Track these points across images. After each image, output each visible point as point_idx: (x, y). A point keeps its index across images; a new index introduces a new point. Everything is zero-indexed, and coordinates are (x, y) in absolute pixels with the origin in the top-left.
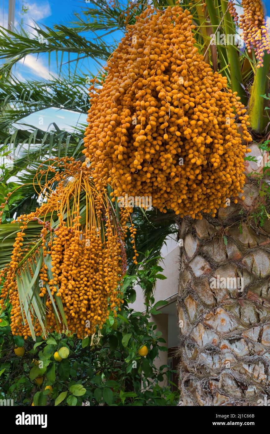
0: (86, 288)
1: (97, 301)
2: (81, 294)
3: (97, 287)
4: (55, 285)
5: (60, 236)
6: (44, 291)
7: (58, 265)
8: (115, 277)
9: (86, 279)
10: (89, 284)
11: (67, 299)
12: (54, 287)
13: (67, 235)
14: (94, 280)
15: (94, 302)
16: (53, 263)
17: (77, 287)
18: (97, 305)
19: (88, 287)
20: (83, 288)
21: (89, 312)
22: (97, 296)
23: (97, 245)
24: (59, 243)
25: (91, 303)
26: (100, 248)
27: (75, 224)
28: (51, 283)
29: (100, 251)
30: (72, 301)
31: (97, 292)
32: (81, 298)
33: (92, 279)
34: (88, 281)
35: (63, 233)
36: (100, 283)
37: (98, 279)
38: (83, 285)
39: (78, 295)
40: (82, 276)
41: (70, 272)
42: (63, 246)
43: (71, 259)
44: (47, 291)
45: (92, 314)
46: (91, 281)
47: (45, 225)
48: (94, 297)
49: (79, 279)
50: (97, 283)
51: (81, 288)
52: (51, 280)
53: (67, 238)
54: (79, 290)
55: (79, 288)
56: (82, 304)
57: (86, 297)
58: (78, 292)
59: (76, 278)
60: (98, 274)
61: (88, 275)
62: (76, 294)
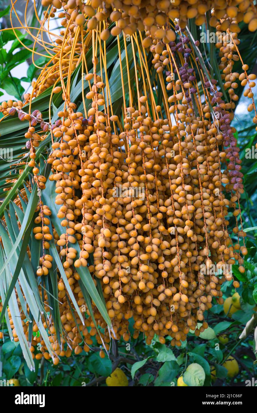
0: (140, 238)
1: (174, 261)
2: (132, 253)
3: (172, 230)
4: (69, 245)
5: (66, 137)
6: (47, 263)
7: (70, 201)
8: (206, 202)
9: (138, 217)
10: (146, 227)
11: (102, 268)
12: (71, 249)
13: (78, 132)
14: (160, 215)
15: (167, 264)
16: (58, 198)
17: (121, 240)
18: (176, 269)
19: (145, 234)
20: (136, 238)
21: (162, 287)
22: (173, 249)
23: (156, 136)
24: (65, 152)
25: (161, 267)
26: (165, 142)
27: (93, 104)
28: (61, 242)
29: (168, 149)
30: (116, 270)
31: (173, 242)
32: (134, 261)
33: (154, 215)
34: (145, 221)
35: (70, 130)
36: (176, 221)
37: (169, 212)
38: (133, 233)
39: (127, 255)
40: (128, 214)
41: (98, 211)
42: (76, 157)
43: (95, 183)
44: (53, 263)
45: (168, 292)
46: (153, 219)
47: (31, 119)
48: (167, 252)
49: (122, 221)
50: (170, 220)
51: (131, 240)
52: (63, 236)
53: (81, 137)
54: (127, 245)
55: (126, 240)
56: (139, 274)
57: (144, 257)
58: (125, 250)
59: (115, 221)
60: (168, 201)
61: (144, 209)
62: (121, 254)
